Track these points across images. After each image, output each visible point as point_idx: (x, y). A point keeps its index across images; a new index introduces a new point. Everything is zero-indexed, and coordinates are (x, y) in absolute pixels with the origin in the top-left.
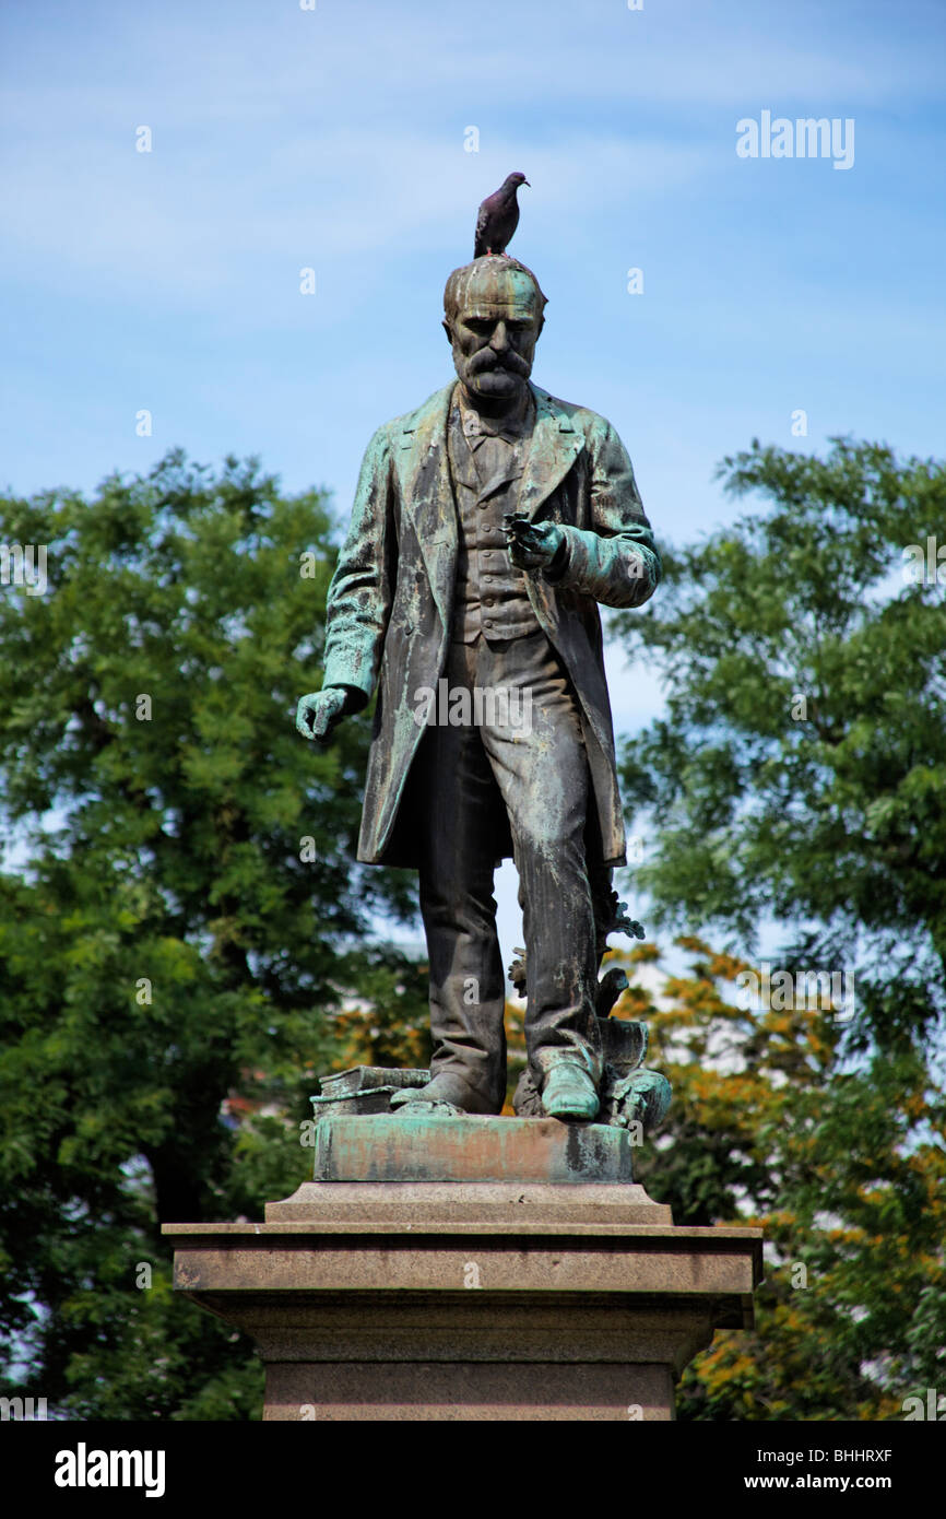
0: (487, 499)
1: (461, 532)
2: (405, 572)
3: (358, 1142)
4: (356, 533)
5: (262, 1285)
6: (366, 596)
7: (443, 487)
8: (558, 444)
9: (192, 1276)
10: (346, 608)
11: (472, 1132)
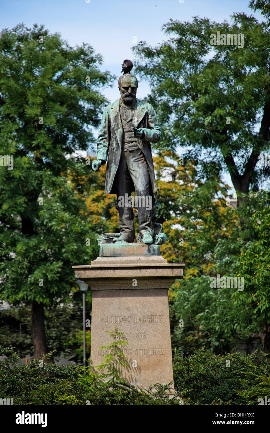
0: (128, 122)
1: (123, 129)
2: (112, 137)
3: (108, 249)
4: (102, 129)
5: (91, 277)
6: (105, 141)
7: (120, 120)
8: (142, 111)
9: (78, 275)
10: (101, 144)
11: (129, 247)
